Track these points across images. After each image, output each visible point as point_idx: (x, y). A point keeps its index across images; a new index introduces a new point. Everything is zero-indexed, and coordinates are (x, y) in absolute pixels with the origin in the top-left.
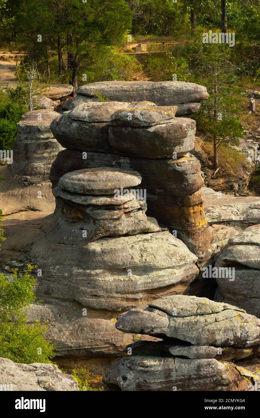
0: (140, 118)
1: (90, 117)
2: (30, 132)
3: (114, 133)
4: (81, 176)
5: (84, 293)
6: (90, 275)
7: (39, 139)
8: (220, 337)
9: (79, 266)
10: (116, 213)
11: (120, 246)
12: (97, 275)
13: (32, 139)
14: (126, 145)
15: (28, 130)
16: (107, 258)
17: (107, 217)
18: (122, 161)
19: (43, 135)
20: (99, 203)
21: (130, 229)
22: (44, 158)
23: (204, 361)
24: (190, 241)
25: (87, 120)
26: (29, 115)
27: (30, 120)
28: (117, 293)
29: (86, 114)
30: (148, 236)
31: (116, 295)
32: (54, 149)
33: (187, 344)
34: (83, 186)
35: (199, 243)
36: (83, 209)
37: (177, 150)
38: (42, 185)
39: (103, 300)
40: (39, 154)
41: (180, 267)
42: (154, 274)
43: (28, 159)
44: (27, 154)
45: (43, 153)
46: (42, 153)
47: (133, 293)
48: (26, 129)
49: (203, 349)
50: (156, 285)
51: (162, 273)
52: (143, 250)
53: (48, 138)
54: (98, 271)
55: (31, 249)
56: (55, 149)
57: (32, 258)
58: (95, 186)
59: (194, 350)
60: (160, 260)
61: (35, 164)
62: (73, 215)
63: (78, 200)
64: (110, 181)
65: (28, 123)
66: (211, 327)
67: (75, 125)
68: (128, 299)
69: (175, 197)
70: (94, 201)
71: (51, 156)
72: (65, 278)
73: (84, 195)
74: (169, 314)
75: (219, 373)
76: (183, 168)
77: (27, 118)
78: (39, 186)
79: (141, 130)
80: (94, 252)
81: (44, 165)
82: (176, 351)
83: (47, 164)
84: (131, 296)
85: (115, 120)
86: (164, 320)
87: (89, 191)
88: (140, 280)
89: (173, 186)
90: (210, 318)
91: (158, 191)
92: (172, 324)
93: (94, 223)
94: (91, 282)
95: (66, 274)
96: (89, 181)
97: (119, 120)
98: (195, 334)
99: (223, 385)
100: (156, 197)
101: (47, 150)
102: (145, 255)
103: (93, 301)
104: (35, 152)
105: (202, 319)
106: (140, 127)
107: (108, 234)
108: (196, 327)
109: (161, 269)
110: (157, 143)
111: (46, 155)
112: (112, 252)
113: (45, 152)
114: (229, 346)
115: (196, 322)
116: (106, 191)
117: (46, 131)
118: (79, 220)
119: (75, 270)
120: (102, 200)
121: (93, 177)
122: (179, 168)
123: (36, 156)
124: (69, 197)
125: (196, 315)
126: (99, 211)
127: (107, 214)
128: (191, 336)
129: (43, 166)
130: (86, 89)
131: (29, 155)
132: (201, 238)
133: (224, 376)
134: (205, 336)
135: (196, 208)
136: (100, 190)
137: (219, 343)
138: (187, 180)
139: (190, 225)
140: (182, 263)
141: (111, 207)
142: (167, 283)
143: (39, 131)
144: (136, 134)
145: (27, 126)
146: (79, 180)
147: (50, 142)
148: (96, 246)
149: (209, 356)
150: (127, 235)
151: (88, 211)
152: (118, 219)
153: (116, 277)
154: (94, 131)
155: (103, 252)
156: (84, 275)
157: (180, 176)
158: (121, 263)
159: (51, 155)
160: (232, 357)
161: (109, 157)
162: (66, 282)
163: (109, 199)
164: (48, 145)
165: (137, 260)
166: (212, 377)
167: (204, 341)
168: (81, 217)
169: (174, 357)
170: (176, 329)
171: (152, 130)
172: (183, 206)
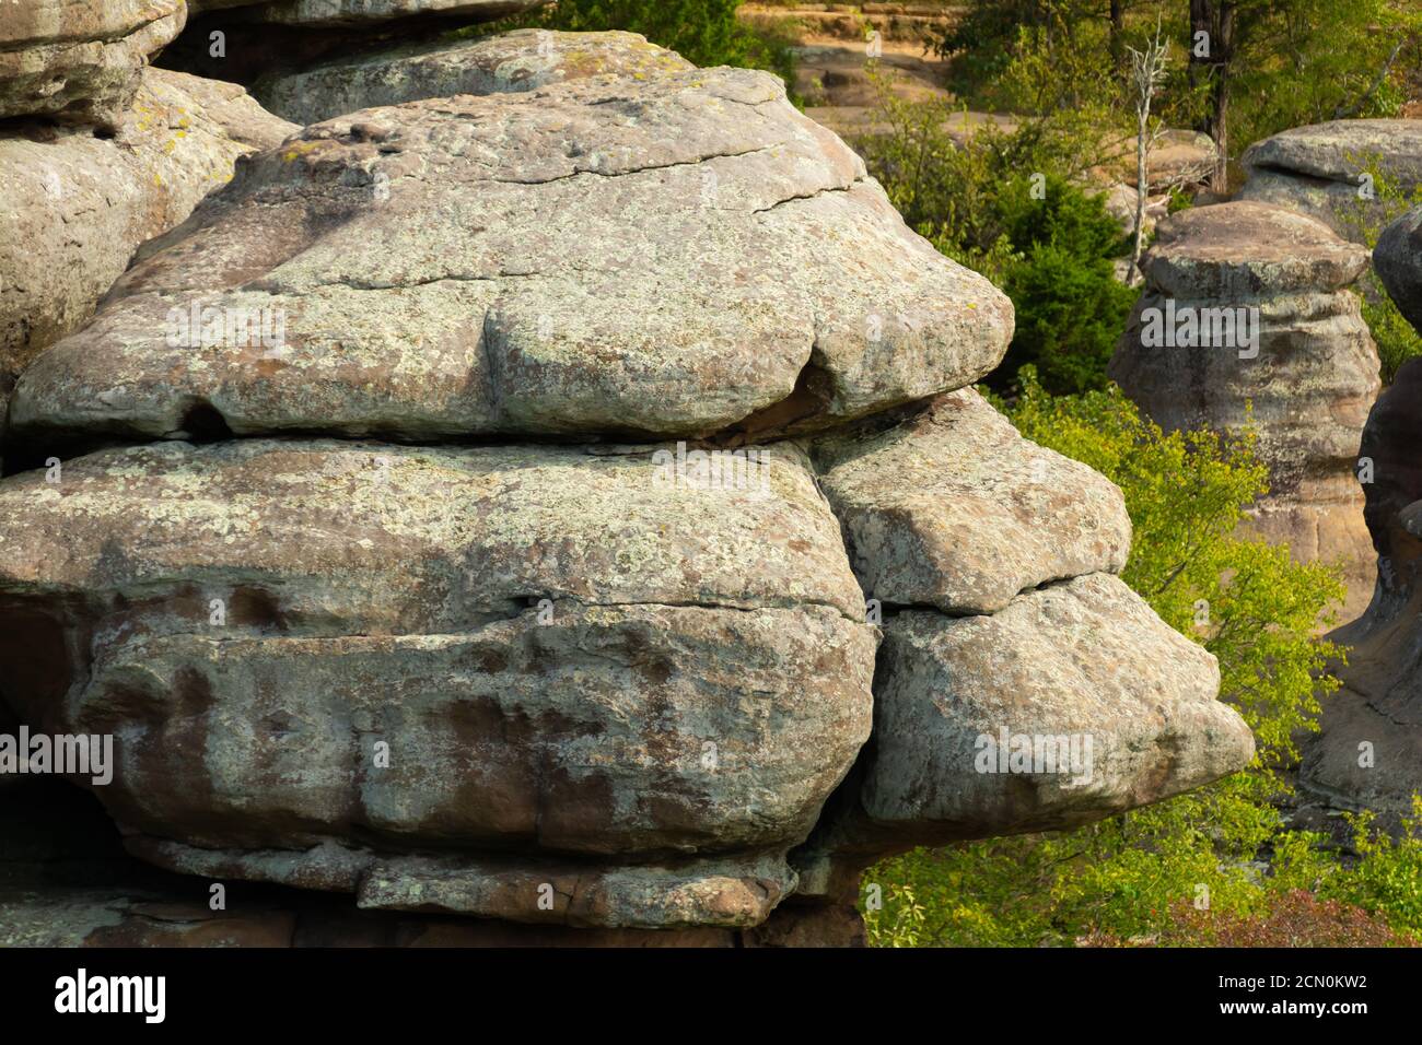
2: (1213, 293)
15: (1206, 282)
19: (1271, 303)
22: (1270, 399)
26: (1192, 223)
27: (1202, 241)
32: (1315, 365)
38: (1263, 512)
40: (1252, 383)
43: (1203, 404)
44: (1201, 383)
45: (1266, 381)
46: (1263, 380)
48: (1200, 278)
53: (1290, 318)
55: (1320, 756)
56: (1318, 366)
57: (1330, 794)
61: (1234, 426)
65: (1205, 254)
71: (1300, 395)
77: (1183, 234)
78: (1253, 517)
81: (1271, 428)
83: (1282, 427)
101: (1284, 370)
104: (1234, 377)
111: (1279, 388)
113: (1274, 375)
117: (1284, 289)
123: (1236, 389)
129: (1266, 434)
130: (1302, 147)
131: (1209, 385)
143: (1255, 285)
145: (1201, 266)
147: (1300, 332)
159: (1302, 389)
164: (1291, 347)
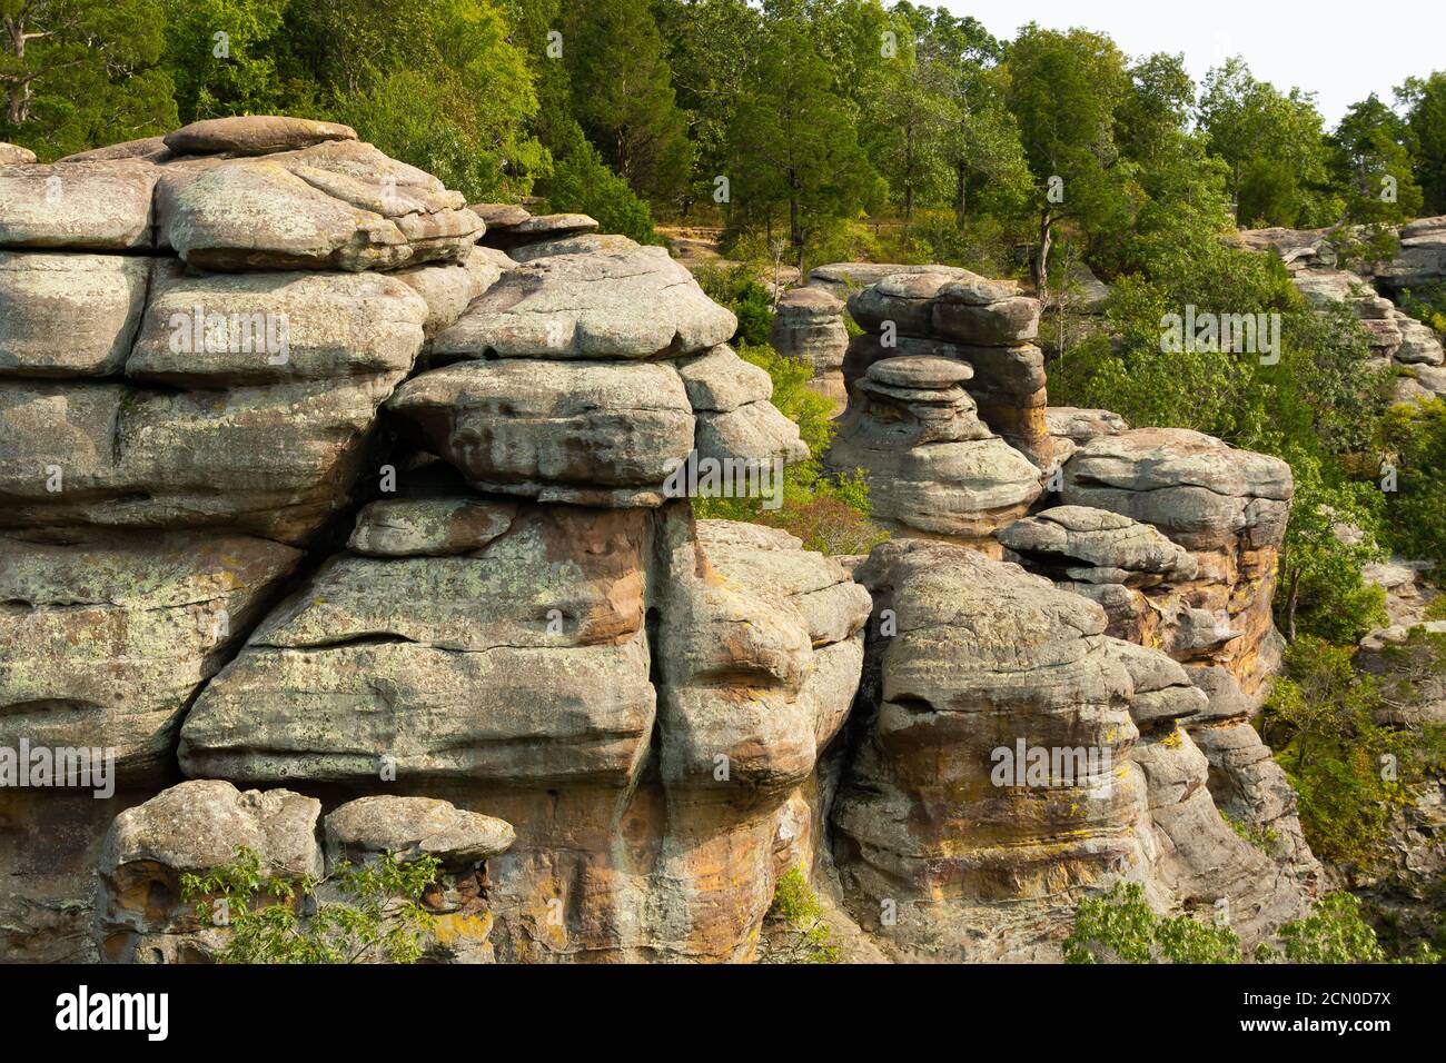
0: (978, 293)
1: (906, 291)
2: (798, 315)
3: (941, 311)
4: (900, 364)
5: (910, 510)
6: (917, 488)
7: (812, 323)
8: (1131, 558)
9: (901, 477)
10: (948, 412)
11: (954, 454)
12: (926, 488)
13: (801, 323)
14: (955, 328)
15: (796, 312)
16: (939, 467)
17: (935, 415)
18: (946, 348)
19: (815, 319)
20: (927, 399)
21: (962, 433)
22: (815, 348)
23: (1111, 587)
24: (1030, 451)
25: (903, 294)
26: (792, 294)
27: (795, 300)
28: (951, 511)
29: (900, 287)
30: (981, 443)
31: (949, 514)
33: (1090, 565)
34: (905, 376)
35: (1041, 455)
36: (903, 405)
37: (1021, 335)
39: (933, 519)
40: (810, 343)
41: (1025, 482)
42: (995, 489)
43: (795, 349)
45: (814, 342)
47: (970, 512)
49: (1111, 572)
50: (998, 504)
51: (1004, 488)
52: (981, 460)
53: (821, 323)
54: (927, 483)
56: (830, 338)
58: (922, 378)
59: (1099, 572)
60: (1002, 473)
61: (804, 356)
62: (887, 414)
63: (899, 394)
64: (939, 371)
65: (796, 303)
66: (1122, 544)
67: (886, 301)
68: (963, 520)
69: (1013, 396)
70: (920, 395)
72: (883, 491)
73: (906, 388)
74: (1068, 528)
75: (1127, 602)
76: (1027, 359)
77: (789, 297)
79: (977, 309)
80: (921, 459)
81: (816, 357)
82: (1075, 573)
83: (819, 356)
84: (967, 516)
85: (945, 295)
86: (1062, 534)
87: (913, 382)
88: (979, 497)
89: (1012, 381)
90: (1120, 534)
91: (991, 387)
92: (1072, 540)
93: (919, 423)
94: (919, 497)
95: (884, 487)
96: (912, 370)
97: (950, 295)
98: (1101, 553)
99: (1130, 618)
100: (986, 396)
101: (819, 339)
102: (983, 465)
103: (921, 521)
104: (804, 340)
105: (1109, 534)
106: (976, 305)
107: (936, 438)
108: (1104, 543)
109: (1004, 484)
110: (997, 325)
112: (944, 459)
113: (816, 340)
114: (1140, 569)
115: (1103, 538)
116: (936, 383)
117: (819, 314)
118: (896, 419)
119: (896, 482)
120: (930, 395)
121: (917, 366)
122: (1021, 359)
123: (805, 345)
124: (885, 391)
125: (1102, 529)
126: (925, 409)
127: (936, 412)
128: (1095, 555)
129: (814, 358)
132: (1044, 449)
133: (1133, 607)
134: (1113, 555)
135: (1038, 410)
136: (927, 383)
137: (1129, 564)
138: (1031, 374)
139: (1031, 432)
140: (1027, 477)
141: (941, 404)
142: (1011, 501)
143: (811, 313)
144: (971, 313)
145: (795, 307)
146: (898, 369)
147: (824, 327)
148: (921, 452)
149: (1116, 581)
150: (956, 441)
151: (911, 408)
152: (950, 419)
153: (950, 492)
154: (912, 309)
155: (934, 460)
156: (910, 487)
157: (1023, 369)
158: (955, 474)
159: (825, 345)
160: (1140, 584)
161: (927, 343)
162: (885, 497)
163: (938, 394)
164: (821, 332)
165: (975, 471)
166: (1119, 607)
167: (1112, 562)
168: (899, 416)
169: (1073, 581)
170: (1077, 547)
171: (991, 308)
172: (1023, 406)
